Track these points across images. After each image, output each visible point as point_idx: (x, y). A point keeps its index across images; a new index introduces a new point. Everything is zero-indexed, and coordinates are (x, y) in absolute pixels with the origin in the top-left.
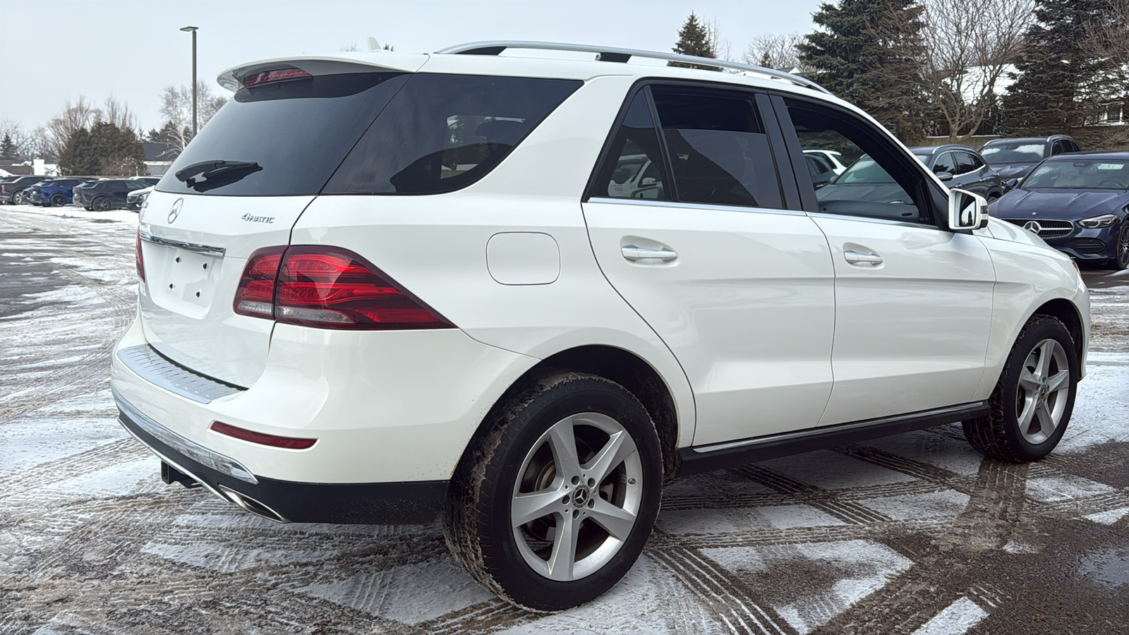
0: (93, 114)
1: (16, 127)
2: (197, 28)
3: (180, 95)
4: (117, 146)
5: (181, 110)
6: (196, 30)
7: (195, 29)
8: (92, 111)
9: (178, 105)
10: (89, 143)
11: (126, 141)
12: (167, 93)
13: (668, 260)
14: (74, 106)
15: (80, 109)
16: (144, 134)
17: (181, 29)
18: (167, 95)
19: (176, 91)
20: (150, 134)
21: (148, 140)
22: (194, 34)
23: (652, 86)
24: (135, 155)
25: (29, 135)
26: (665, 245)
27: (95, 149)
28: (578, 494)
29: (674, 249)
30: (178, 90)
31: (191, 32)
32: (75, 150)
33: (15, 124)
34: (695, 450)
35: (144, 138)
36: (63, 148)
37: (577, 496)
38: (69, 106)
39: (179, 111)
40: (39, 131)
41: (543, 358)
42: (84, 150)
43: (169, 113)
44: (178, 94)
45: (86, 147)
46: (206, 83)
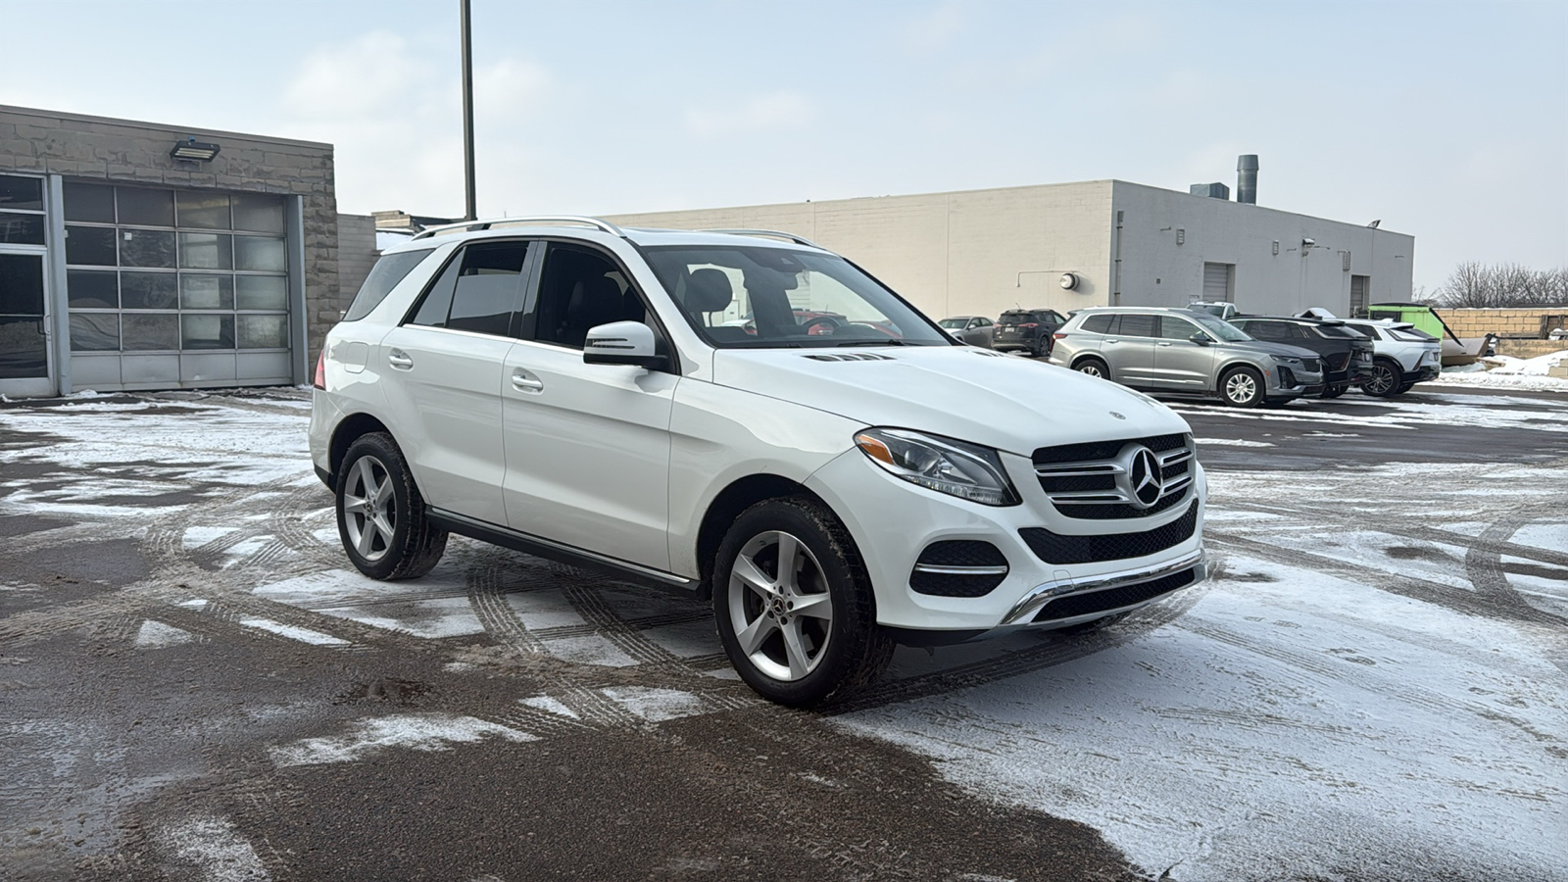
13: (410, 367)
26: (409, 357)
34: (434, 509)
41: (347, 415)
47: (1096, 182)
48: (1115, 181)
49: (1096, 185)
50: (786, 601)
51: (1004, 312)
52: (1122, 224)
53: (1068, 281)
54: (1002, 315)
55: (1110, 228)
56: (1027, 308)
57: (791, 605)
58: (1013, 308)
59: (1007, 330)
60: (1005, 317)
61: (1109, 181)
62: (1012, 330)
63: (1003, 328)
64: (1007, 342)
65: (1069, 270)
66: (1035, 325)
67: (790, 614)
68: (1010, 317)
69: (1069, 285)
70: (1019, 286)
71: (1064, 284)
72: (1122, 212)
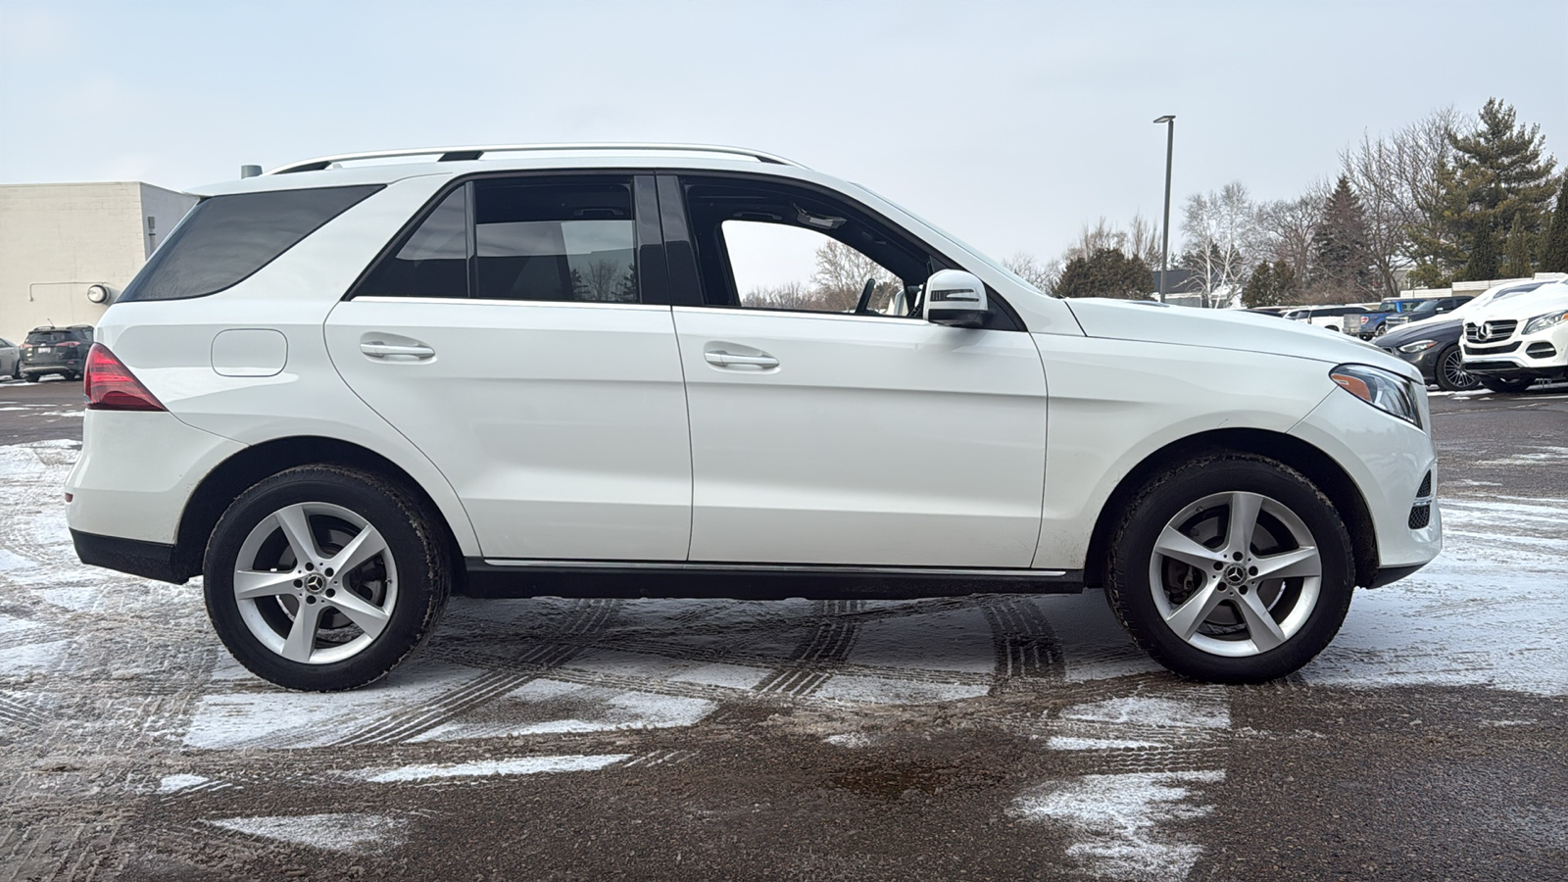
0: (1116, 239)
1: (1029, 262)
2: (1174, 117)
3: (1208, 205)
4: (1119, 276)
5: (1208, 224)
6: (1174, 120)
7: (1171, 118)
8: (1114, 236)
9: (1205, 217)
10: (1086, 276)
11: (1130, 270)
12: (1191, 202)
13: (424, 357)
14: (1092, 231)
15: (1099, 234)
16: (1176, 259)
17: (1155, 122)
18: (1191, 207)
19: (1203, 200)
20: (1184, 258)
21: (1181, 266)
22: (1171, 124)
23: (475, 181)
24: (1141, 286)
25: (1043, 270)
26: (419, 342)
27: (1093, 282)
28: (312, 580)
29: (430, 345)
30: (1205, 198)
31: (1167, 123)
32: (1070, 285)
33: (1028, 259)
34: (486, 561)
35: (1176, 264)
36: (1057, 283)
37: (310, 582)
38: (1086, 231)
39: (1206, 225)
40: (1053, 265)
41: (252, 444)
42: (1080, 285)
43: (1192, 229)
44: (1205, 203)
45: (1082, 281)
46: (1243, 185)
47: (120, 183)
48: (142, 184)
49: (119, 187)
50: (1248, 567)
51: (32, 330)
52: (154, 231)
53: (98, 294)
54: (31, 333)
55: (142, 235)
56: (61, 324)
57: (1254, 570)
58: (45, 325)
59: (40, 350)
60: (36, 336)
61: (135, 183)
62: (48, 350)
63: (35, 349)
64: (43, 364)
65: (98, 281)
66: (77, 343)
67: (1253, 582)
68: (40, 336)
69: (100, 299)
70: (32, 300)
71: (95, 297)
72: (153, 218)
